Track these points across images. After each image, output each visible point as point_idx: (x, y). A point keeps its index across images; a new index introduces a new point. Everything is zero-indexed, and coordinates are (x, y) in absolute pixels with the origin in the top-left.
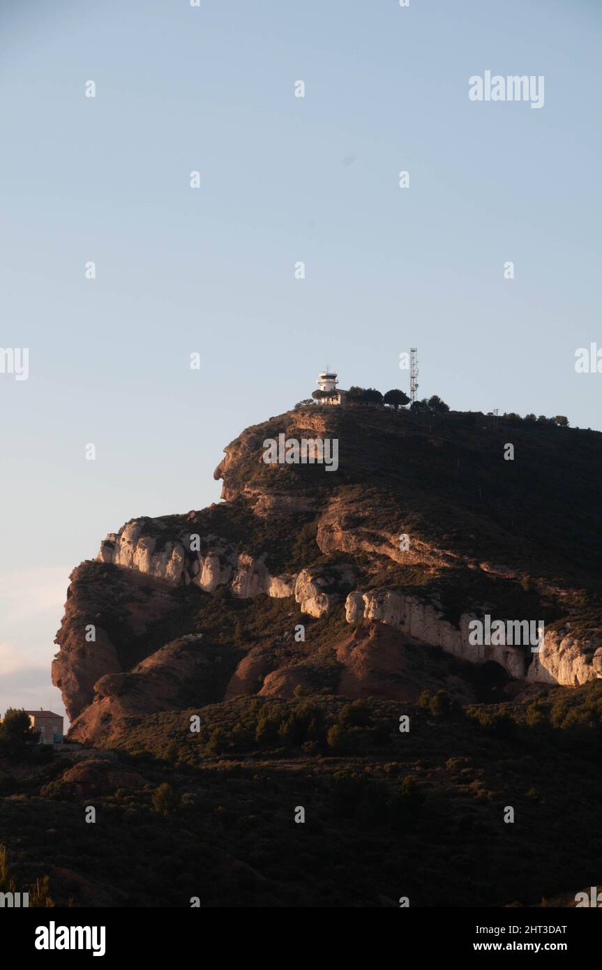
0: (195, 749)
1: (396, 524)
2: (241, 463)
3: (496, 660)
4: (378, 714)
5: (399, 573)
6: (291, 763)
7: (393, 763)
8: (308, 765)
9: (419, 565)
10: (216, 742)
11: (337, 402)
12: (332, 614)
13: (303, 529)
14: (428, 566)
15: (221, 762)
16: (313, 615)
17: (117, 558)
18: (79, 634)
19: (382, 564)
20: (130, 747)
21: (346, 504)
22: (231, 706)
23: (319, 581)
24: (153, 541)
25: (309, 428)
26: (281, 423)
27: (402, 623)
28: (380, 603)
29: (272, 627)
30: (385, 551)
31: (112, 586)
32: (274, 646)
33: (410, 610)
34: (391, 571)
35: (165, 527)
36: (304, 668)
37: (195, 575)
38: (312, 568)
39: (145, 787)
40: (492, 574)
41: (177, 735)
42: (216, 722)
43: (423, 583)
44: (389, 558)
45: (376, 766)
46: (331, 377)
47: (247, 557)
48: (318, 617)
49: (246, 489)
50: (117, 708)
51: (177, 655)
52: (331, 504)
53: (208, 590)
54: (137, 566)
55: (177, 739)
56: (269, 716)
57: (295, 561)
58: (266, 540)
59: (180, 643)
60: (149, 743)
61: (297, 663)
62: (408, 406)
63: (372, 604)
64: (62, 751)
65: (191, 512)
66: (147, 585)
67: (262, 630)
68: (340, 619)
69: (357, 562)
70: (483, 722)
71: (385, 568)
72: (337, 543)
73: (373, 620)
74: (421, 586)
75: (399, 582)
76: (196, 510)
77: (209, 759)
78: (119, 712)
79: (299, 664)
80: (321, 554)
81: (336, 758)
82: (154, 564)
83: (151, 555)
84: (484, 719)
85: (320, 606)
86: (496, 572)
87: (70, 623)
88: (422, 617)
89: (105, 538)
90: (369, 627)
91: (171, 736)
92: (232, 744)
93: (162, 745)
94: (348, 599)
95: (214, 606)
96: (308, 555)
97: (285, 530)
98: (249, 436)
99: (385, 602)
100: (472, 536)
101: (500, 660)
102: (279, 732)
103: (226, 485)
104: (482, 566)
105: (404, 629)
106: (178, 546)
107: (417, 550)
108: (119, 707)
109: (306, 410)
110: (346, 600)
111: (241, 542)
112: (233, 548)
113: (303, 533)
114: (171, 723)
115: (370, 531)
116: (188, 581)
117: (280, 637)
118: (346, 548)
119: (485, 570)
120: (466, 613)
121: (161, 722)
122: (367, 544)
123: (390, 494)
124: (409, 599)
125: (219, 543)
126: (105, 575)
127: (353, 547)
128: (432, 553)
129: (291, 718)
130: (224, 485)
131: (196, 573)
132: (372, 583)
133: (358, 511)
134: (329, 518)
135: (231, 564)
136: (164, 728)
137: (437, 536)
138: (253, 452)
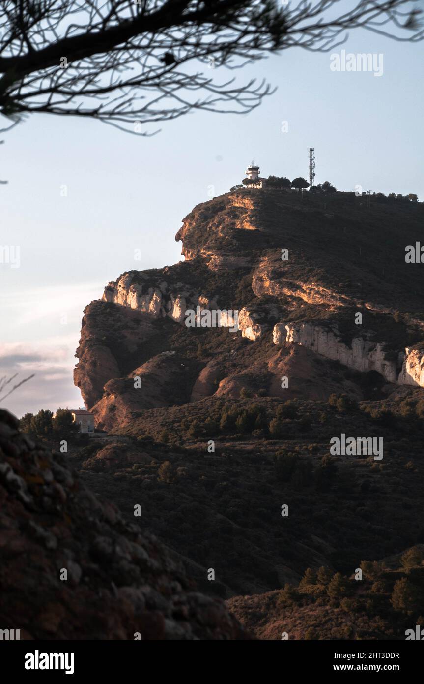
0: (180, 435)
1: (306, 276)
2: (195, 231)
3: (377, 370)
4: (302, 411)
5: (309, 310)
6: (245, 444)
7: (315, 445)
8: (257, 445)
9: (323, 305)
10: (194, 430)
11: (259, 187)
12: (263, 338)
13: (242, 279)
14: (329, 305)
15: (198, 443)
16: (250, 338)
17: (116, 298)
18: (92, 351)
19: (297, 304)
20: (136, 432)
21: (272, 262)
22: (201, 404)
23: (254, 315)
24: (140, 287)
25: (242, 206)
26: (222, 202)
27: (312, 345)
28: (298, 331)
29: (222, 347)
30: (299, 294)
31: (113, 318)
32: (225, 360)
33: (318, 336)
34: (304, 309)
35: (148, 277)
36: (246, 375)
37: (170, 310)
38: (250, 306)
39: (152, 463)
40: (373, 310)
41: (167, 424)
42: (193, 416)
43: (326, 317)
44: (302, 299)
45: (303, 446)
46: (255, 170)
47: (204, 299)
48: (254, 340)
49: (202, 252)
50: (119, 402)
51: (159, 366)
52: (261, 262)
53: (178, 321)
54: (130, 305)
55: (167, 427)
56: (229, 413)
57: (237, 301)
58: (217, 287)
59: (161, 357)
60: (148, 430)
61: (240, 371)
62: (308, 189)
63: (292, 332)
64: (94, 437)
65: (165, 267)
66: (136, 317)
67: (216, 348)
68: (269, 342)
69: (280, 302)
70: (373, 415)
71: (299, 306)
72: (266, 289)
73: (293, 343)
74: (325, 319)
75: (310, 316)
76: (169, 266)
77: (190, 441)
78: (121, 405)
79: (242, 373)
80: (256, 297)
81: (276, 441)
82: (141, 303)
83: (139, 298)
84: (374, 413)
85: (255, 332)
86: (376, 309)
87: (86, 343)
88: (326, 341)
89: (107, 285)
90: (290, 348)
91: (163, 425)
92: (205, 431)
93: (157, 431)
94: (275, 328)
95: (182, 332)
96: (246, 297)
97: (230, 279)
98: (200, 211)
99: (300, 331)
100: (359, 284)
101: (379, 370)
102: (236, 423)
103: (185, 245)
104: (367, 305)
105: (314, 349)
106: (157, 291)
107: (321, 295)
108: (121, 401)
109: (239, 194)
110: (273, 329)
111: (200, 288)
112: (195, 293)
113: (242, 282)
114: (162, 416)
115: (288, 281)
116: (164, 315)
117: (229, 354)
118: (272, 292)
119: (369, 308)
120: (356, 337)
121: (155, 415)
122: (287, 290)
123: (302, 255)
124: (317, 329)
125: (184, 289)
126: (108, 310)
127: (277, 292)
128: (332, 297)
129: (244, 415)
130: (183, 246)
131: (169, 309)
132: (290, 316)
133: (280, 267)
134: (260, 272)
135: (193, 303)
136: (158, 420)
137: (335, 285)
138: (203, 222)
